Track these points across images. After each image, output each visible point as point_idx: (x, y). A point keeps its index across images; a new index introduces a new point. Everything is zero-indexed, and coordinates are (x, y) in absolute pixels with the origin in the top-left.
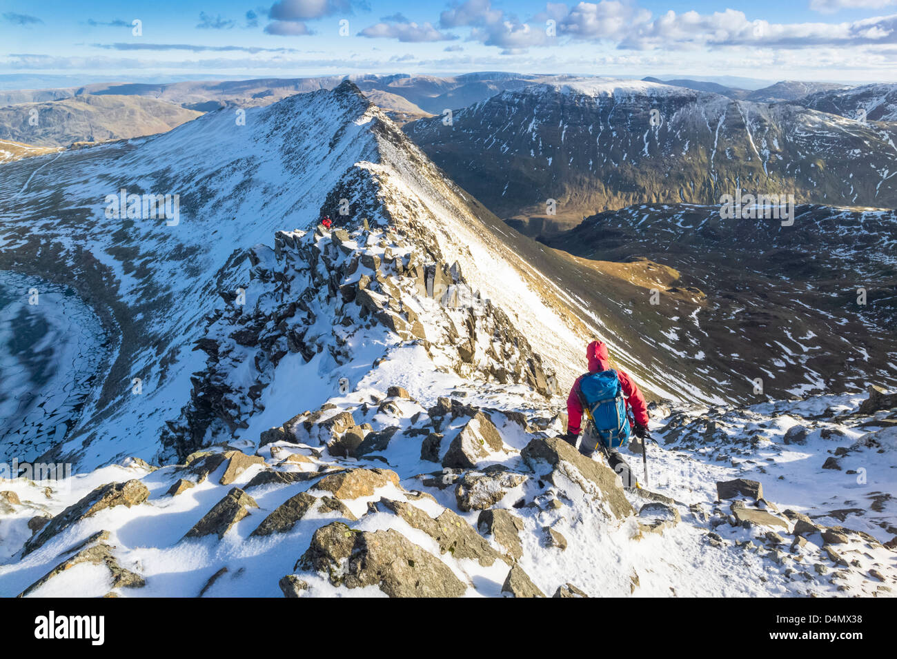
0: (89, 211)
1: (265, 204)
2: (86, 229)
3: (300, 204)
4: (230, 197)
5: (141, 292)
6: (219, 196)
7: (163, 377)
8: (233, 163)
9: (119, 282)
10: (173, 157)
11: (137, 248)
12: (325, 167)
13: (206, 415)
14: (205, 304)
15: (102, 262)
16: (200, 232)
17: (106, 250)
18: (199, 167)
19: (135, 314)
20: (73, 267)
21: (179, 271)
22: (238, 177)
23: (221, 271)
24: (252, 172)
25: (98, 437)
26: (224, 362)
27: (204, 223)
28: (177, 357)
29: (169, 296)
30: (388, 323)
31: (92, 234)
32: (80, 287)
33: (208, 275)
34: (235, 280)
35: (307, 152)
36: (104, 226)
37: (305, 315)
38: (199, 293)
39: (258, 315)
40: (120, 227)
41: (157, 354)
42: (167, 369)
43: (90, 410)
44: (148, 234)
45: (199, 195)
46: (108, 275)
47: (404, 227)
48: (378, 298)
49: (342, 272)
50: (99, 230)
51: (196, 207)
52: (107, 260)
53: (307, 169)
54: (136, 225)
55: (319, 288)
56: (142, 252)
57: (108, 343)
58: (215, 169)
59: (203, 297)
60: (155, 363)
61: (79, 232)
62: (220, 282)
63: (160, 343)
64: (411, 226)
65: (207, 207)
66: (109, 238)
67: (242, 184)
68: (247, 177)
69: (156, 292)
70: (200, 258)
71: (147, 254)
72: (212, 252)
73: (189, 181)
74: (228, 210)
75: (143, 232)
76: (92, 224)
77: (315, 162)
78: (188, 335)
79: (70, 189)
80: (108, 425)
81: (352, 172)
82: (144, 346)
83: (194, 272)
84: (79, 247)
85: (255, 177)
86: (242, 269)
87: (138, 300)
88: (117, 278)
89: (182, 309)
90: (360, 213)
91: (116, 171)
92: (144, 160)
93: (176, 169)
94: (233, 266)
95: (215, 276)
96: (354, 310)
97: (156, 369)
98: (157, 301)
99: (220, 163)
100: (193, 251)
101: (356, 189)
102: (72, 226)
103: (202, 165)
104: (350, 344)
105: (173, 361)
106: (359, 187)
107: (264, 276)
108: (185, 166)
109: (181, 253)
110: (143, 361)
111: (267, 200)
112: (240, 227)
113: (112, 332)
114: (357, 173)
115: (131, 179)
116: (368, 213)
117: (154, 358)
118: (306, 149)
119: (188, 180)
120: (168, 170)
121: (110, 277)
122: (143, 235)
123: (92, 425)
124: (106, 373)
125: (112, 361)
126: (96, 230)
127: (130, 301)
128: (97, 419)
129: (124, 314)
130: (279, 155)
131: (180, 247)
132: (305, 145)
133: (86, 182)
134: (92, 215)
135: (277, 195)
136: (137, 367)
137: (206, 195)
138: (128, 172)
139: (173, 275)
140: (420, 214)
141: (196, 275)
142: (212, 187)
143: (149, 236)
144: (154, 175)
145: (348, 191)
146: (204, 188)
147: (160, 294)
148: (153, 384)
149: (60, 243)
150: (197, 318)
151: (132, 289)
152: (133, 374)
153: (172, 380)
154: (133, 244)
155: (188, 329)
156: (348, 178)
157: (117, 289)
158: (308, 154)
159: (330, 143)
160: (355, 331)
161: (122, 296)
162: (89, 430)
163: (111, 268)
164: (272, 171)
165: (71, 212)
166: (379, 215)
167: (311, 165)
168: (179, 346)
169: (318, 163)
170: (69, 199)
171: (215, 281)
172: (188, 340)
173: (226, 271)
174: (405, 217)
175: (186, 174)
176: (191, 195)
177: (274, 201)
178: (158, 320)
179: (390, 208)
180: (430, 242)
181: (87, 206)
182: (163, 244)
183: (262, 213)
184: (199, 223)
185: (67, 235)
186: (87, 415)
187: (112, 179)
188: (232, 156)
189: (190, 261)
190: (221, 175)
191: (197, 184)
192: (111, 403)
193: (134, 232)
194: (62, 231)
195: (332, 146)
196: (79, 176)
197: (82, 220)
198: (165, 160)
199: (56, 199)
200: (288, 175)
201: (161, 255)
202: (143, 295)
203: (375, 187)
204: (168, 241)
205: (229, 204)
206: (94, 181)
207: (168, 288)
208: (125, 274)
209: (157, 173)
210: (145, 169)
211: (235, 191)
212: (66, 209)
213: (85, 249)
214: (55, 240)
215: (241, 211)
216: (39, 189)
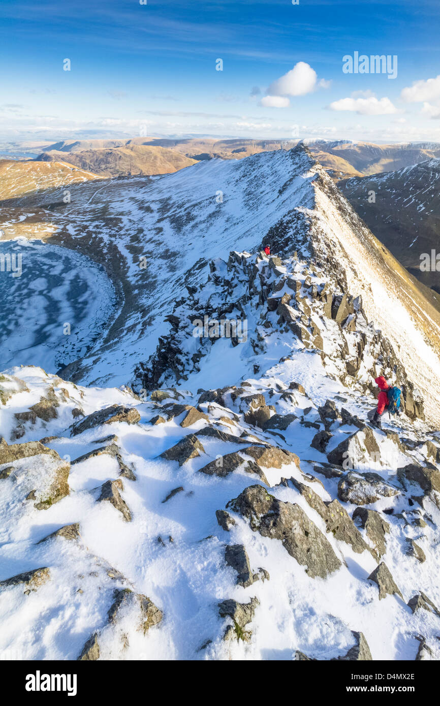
0: (121, 219)
1: (226, 229)
2: (117, 231)
3: (249, 233)
4: (204, 222)
5: (140, 276)
6: (197, 220)
7: (142, 333)
8: (210, 198)
9: (129, 267)
10: (174, 190)
11: (143, 247)
12: (273, 207)
13: (164, 364)
14: (175, 291)
15: (122, 253)
16: (181, 243)
17: (125, 246)
18: (189, 198)
19: (134, 290)
20: (106, 254)
21: (164, 266)
22: (212, 209)
23: (189, 271)
24: (221, 206)
25: (101, 360)
26: (181, 333)
27: (185, 237)
28: (153, 322)
29: (155, 282)
30: (297, 332)
31: (119, 235)
32: (108, 268)
33: (180, 273)
34: (196, 279)
35: (262, 195)
36: (127, 230)
37: (239, 313)
38: (173, 283)
39: (208, 307)
40: (136, 232)
41: (142, 318)
42: (145, 328)
43: (100, 343)
44: (150, 239)
45: (185, 218)
46: (124, 262)
47: (322, 261)
48: (294, 313)
49: (271, 288)
50: (124, 233)
51: (182, 226)
52: (125, 252)
53: (259, 208)
54: (145, 233)
55: (253, 297)
56: (145, 250)
57: (118, 304)
58: (199, 201)
59: (175, 286)
60: (139, 323)
61: (113, 232)
62: (187, 278)
63: (144, 311)
64: (327, 260)
65: (188, 227)
66: (128, 238)
67: (213, 213)
68: (218, 209)
69: (148, 277)
70: (178, 260)
71: (148, 252)
72: (186, 257)
73: (180, 208)
74: (202, 230)
75: (148, 237)
76: (121, 229)
77: (266, 203)
78: (162, 310)
79: (113, 205)
80: (107, 354)
81: (292, 214)
82: (135, 310)
83: (173, 269)
84: (112, 242)
85: (223, 209)
86: (202, 272)
87: (137, 281)
88: (128, 265)
89: (161, 292)
90: (291, 245)
91: (139, 196)
92: (157, 190)
93: (175, 198)
94: (197, 269)
95: (185, 274)
96: (274, 317)
97: (139, 327)
98: (148, 283)
99: (203, 197)
100: (174, 254)
101: (292, 227)
102: (109, 228)
103: (191, 197)
104: (267, 341)
105: (150, 324)
106: (294, 226)
107: (217, 281)
108: (180, 197)
109: (169, 255)
110: (133, 320)
111: (227, 227)
112: (207, 243)
113: (120, 298)
114: (295, 215)
115: (147, 202)
116: (297, 246)
117: (140, 320)
118: (262, 193)
119: (180, 207)
120: (169, 198)
121: (125, 263)
122: (147, 240)
123: (99, 352)
124: (112, 323)
125: (117, 316)
126: (122, 232)
127: (132, 280)
128: (103, 349)
129: (128, 288)
130: (242, 195)
131: (167, 251)
132: (261, 190)
133: (122, 201)
134: (122, 223)
135: (235, 224)
136: (129, 323)
137: (190, 218)
138: (147, 197)
139: (160, 268)
140: (337, 252)
141: (173, 271)
142: (194, 213)
143: (150, 241)
144: (161, 201)
145: (285, 227)
146: (189, 213)
147: (150, 280)
148: (136, 336)
149: (102, 238)
150: (169, 299)
151: (135, 273)
152: (126, 327)
153: (147, 336)
154: (141, 245)
155: (162, 306)
156: (289, 218)
157: (127, 272)
158: (262, 197)
159: (279, 190)
160: (272, 333)
161: (129, 277)
162: (98, 355)
163: (126, 258)
164: (235, 208)
165: (111, 219)
166: (305, 249)
167: (263, 205)
168: (155, 316)
169: (268, 204)
170: (111, 211)
171: (184, 277)
172: (161, 313)
173: (192, 272)
174: (325, 254)
175: (180, 202)
176: (180, 217)
177: (232, 229)
178: (146, 296)
179: (315, 245)
180: (340, 275)
181: (120, 217)
182: (158, 248)
183: (223, 235)
184: (182, 237)
185: (106, 233)
186: (98, 345)
187: (137, 201)
188: (211, 193)
189: (172, 261)
190: (202, 205)
191: (185, 210)
192: (111, 342)
193: (143, 237)
194: (105, 230)
195: (280, 192)
196: (119, 197)
197: (115, 225)
198: (169, 191)
199: (105, 210)
200: (245, 210)
201: (155, 254)
202: (141, 278)
203: (306, 227)
204: (161, 245)
205: (203, 226)
206: (126, 201)
207: (155, 276)
208: (134, 263)
209: (163, 200)
210: (156, 196)
211: (208, 217)
212: (108, 217)
213: (114, 243)
214: (100, 236)
215: (209, 232)
216: (97, 203)
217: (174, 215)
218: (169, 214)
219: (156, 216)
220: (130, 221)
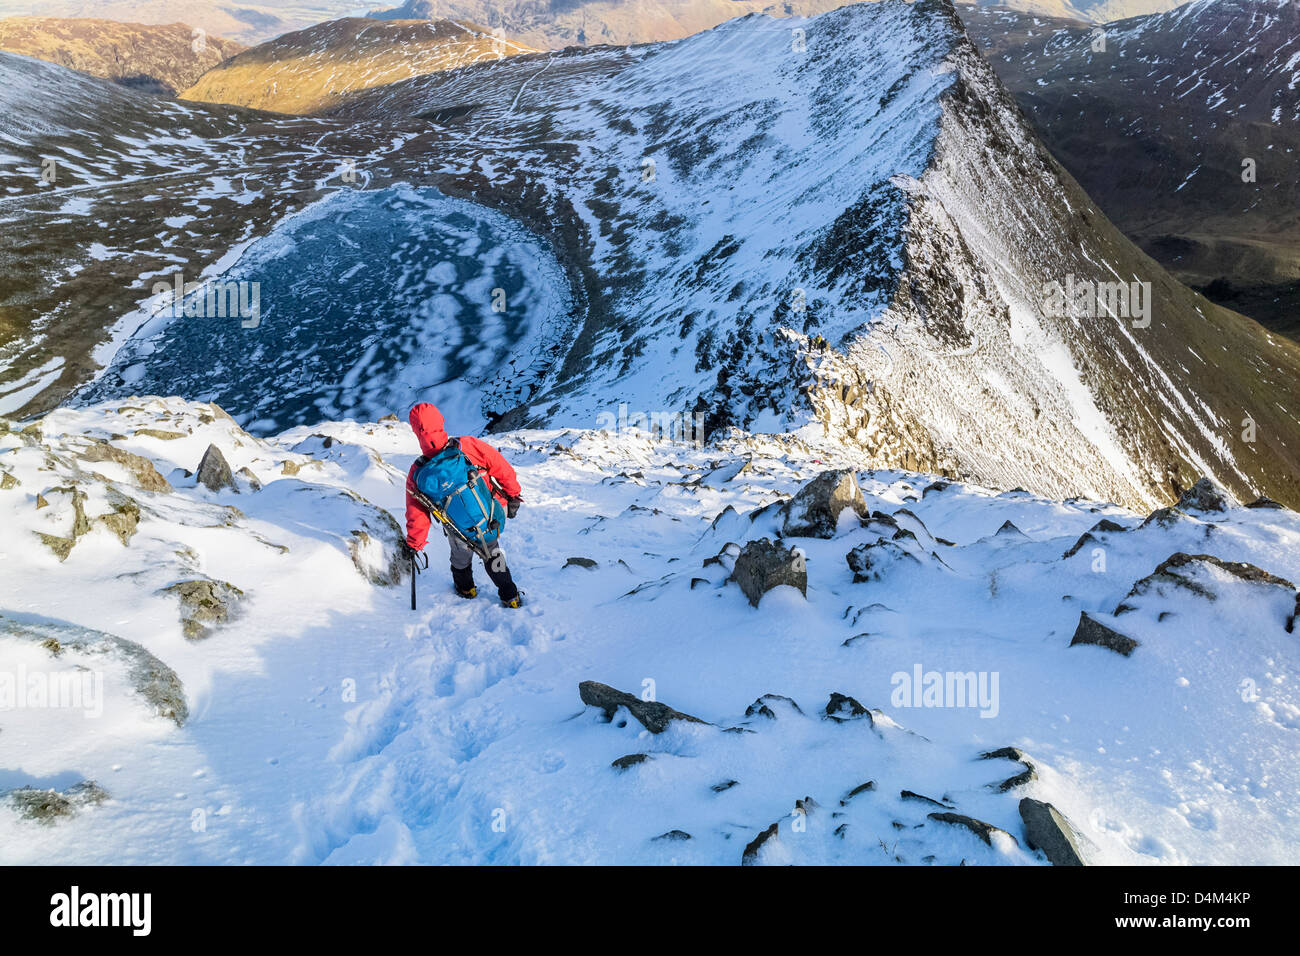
0: (575, 147)
1: (774, 176)
2: (570, 172)
3: (815, 194)
4: (733, 157)
5: (614, 262)
6: (721, 152)
7: (625, 367)
8: (746, 107)
9: (594, 244)
10: (674, 85)
11: (617, 206)
12: (865, 138)
14: (680, 296)
15: (581, 216)
16: (689, 199)
17: (586, 202)
18: (705, 105)
19: (605, 287)
20: (553, 216)
21: (657, 245)
22: (749, 130)
23: (705, 258)
24: (768, 125)
25: (561, 410)
27: (697, 187)
28: (643, 350)
29: (643, 274)
31: (575, 179)
32: (556, 243)
33: (687, 259)
34: (718, 275)
35: (848, 105)
36: (588, 170)
38: (675, 279)
40: (604, 175)
41: (622, 340)
42: (630, 360)
43: (551, 380)
44: (632, 190)
45: (697, 147)
46: (584, 234)
47: (920, 276)
50: (583, 175)
51: (691, 163)
52: (586, 215)
53: (840, 134)
54: (621, 176)
56: (622, 212)
57: (576, 312)
58: (724, 112)
59: (679, 286)
60: (618, 349)
61: (563, 174)
62: (700, 273)
63: (627, 329)
64: (930, 274)
65: (702, 167)
66: (591, 187)
67: (752, 140)
68: (760, 130)
69: (628, 265)
70: (684, 233)
71: (627, 216)
72: (698, 229)
73: (688, 126)
74: (728, 175)
75: (627, 186)
76: (577, 166)
77: (853, 124)
78: (657, 328)
79: (559, 116)
80: (566, 400)
81: (883, 189)
82: (609, 326)
83: (673, 250)
84: (561, 194)
85: (769, 133)
86: (729, 263)
87: (610, 271)
88: (592, 239)
89: (654, 294)
90: (877, 244)
91: (609, 98)
92: (642, 85)
93: (678, 105)
94: (719, 257)
95: (697, 263)
97: (619, 356)
98: (631, 280)
99: (732, 104)
100: (677, 222)
101: (881, 212)
102: (556, 166)
103: (710, 104)
105: (639, 354)
108: (688, 101)
109: (666, 223)
110: (606, 343)
111: (778, 169)
112: (738, 201)
113: (580, 301)
115: (625, 112)
116: (885, 248)
117: (618, 344)
118: (847, 100)
119: (687, 123)
120: (667, 105)
121: (587, 237)
122: (626, 190)
123: (553, 396)
124: (570, 346)
125: (576, 335)
126: (580, 174)
127: (601, 269)
128: (559, 391)
129: (594, 284)
130: (808, 103)
131: (663, 214)
132: (847, 93)
133: (576, 108)
134: (578, 154)
135: (791, 166)
136: (600, 348)
137: (707, 148)
138: (625, 101)
139: (651, 248)
141: (675, 255)
142: (715, 138)
143: (632, 193)
144: (651, 110)
145: (871, 211)
146: (704, 138)
147: (633, 269)
148: (614, 372)
149: (544, 185)
150: (668, 310)
151: (606, 255)
152: (595, 354)
153: (634, 373)
154: (615, 200)
155: (658, 321)
156: (877, 196)
157: (591, 252)
158: (847, 110)
159: (882, 99)
161: (594, 263)
162: (551, 400)
163: (588, 226)
164: (793, 129)
165: (558, 147)
166: (895, 255)
167: (848, 127)
168: (646, 338)
169: (857, 127)
170: (558, 129)
171: (696, 269)
172: (656, 334)
173: (710, 261)
174: (927, 263)
175: (688, 114)
176: (688, 145)
177: (786, 174)
178: (626, 299)
179: (912, 250)
181: (574, 142)
182: (645, 207)
183: (767, 187)
184: (690, 186)
185: (551, 176)
186: (548, 384)
187: (604, 109)
188: (748, 96)
189: (672, 235)
190: (729, 121)
191: (698, 130)
192: (571, 379)
193: (617, 184)
194: (547, 170)
195: (884, 103)
196: (571, 97)
197: (567, 159)
198: (667, 89)
199: (545, 127)
200: (813, 136)
201: (641, 220)
202: (616, 266)
203: (903, 217)
204: (652, 202)
205: (730, 166)
206: (585, 107)
207: (642, 264)
208: (602, 235)
209: (654, 107)
210: (641, 100)
211: (740, 148)
212: (553, 141)
213: (567, 196)
214: (539, 181)
215: (742, 180)
216: (528, 110)
217: (676, 141)
218: (666, 138)
219: (642, 140)
220: (594, 150)
